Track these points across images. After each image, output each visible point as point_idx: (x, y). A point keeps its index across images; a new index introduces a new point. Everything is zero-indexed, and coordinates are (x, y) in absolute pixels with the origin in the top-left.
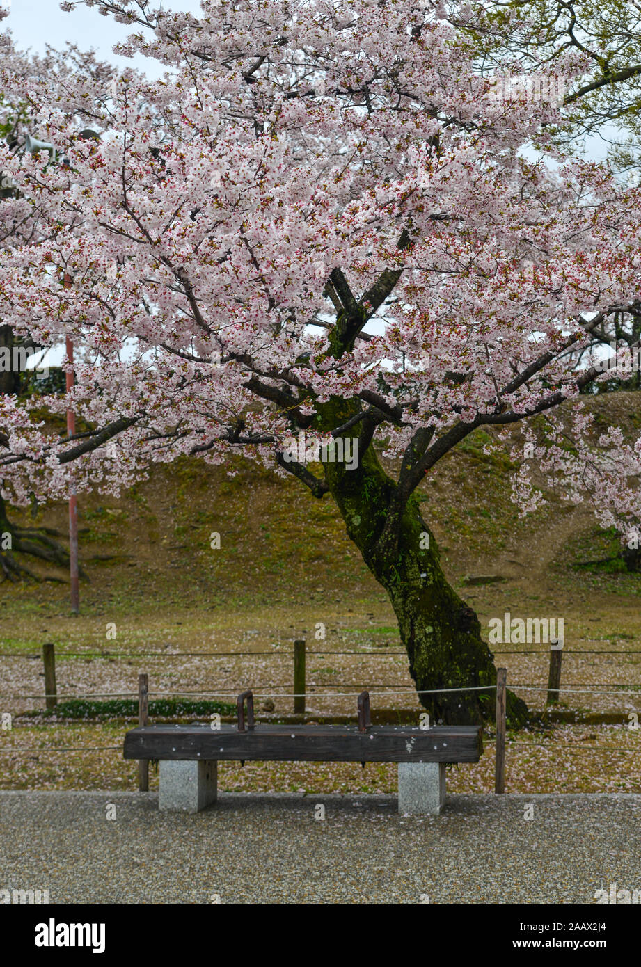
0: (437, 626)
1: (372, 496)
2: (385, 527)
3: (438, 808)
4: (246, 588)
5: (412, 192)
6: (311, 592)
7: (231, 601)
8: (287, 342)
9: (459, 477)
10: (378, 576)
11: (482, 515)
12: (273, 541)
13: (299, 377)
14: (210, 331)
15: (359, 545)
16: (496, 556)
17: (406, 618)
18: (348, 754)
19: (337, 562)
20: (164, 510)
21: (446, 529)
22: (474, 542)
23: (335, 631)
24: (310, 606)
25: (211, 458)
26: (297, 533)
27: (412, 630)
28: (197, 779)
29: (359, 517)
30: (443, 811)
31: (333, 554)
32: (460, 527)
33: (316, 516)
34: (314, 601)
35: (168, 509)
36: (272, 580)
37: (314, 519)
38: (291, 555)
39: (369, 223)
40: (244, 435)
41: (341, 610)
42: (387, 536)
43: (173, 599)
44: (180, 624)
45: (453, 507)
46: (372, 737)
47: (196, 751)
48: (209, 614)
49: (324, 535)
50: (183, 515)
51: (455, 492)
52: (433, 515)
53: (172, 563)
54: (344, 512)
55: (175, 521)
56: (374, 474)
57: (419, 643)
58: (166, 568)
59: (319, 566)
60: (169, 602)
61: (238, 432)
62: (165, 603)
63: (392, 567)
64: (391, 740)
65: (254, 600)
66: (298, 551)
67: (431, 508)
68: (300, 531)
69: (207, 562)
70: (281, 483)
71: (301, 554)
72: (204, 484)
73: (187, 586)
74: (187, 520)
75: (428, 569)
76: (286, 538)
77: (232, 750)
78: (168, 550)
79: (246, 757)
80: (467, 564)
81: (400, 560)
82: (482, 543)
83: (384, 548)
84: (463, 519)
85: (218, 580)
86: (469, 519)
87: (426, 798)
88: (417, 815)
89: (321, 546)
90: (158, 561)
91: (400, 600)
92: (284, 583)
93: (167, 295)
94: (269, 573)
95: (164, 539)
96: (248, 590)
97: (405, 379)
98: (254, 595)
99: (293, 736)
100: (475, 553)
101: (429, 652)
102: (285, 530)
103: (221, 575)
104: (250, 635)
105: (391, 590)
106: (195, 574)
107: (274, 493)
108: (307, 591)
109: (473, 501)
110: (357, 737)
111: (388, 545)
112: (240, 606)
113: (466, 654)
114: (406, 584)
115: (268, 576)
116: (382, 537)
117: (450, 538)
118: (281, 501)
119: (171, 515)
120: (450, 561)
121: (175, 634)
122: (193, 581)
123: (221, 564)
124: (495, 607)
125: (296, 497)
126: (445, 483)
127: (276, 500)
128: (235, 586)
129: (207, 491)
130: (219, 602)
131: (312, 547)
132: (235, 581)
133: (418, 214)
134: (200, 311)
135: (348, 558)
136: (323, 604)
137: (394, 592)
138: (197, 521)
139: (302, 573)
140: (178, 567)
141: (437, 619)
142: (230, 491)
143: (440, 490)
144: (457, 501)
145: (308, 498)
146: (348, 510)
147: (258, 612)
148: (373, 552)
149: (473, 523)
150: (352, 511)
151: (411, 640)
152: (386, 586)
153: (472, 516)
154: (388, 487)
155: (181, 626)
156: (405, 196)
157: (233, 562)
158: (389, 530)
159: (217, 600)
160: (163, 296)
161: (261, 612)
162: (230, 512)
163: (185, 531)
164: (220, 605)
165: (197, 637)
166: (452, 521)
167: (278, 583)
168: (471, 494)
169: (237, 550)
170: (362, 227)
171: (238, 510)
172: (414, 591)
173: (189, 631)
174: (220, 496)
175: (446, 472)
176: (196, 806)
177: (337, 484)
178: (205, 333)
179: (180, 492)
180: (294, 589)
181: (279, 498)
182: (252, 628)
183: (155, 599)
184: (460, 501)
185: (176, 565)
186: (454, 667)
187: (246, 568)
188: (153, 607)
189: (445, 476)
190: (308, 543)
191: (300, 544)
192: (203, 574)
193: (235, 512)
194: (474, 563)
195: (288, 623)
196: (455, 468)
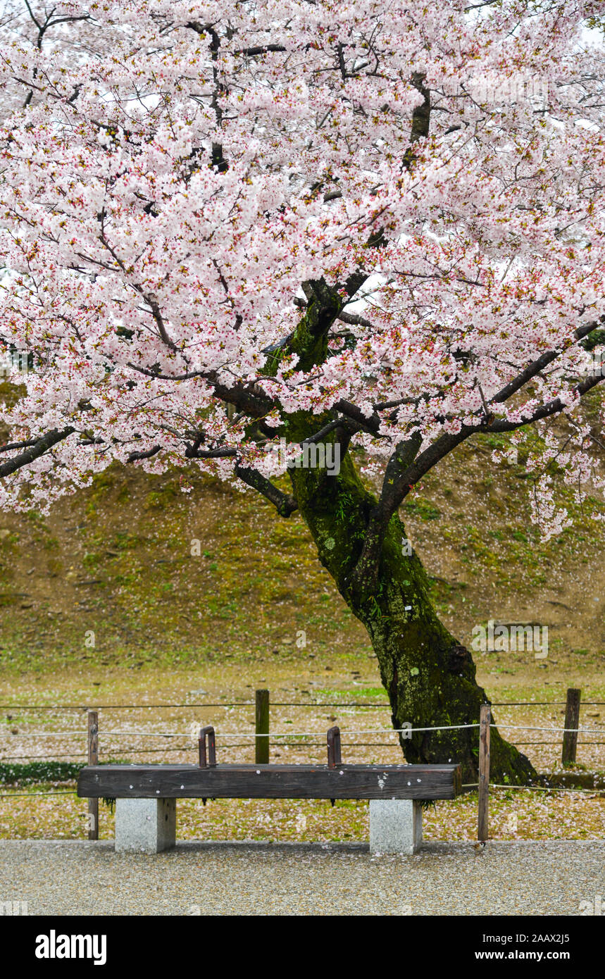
0: (424, 667)
1: (348, 515)
2: (363, 552)
3: (412, 848)
4: (184, 638)
5: (383, 211)
6: (274, 644)
7: (164, 656)
8: (254, 358)
9: (483, 484)
10: (356, 608)
11: (514, 538)
12: (221, 575)
13: (266, 390)
14: (176, 349)
15: (332, 573)
16: (531, 595)
17: (388, 658)
18: (317, 791)
19: (311, 603)
20: (67, 531)
21: (464, 558)
22: (502, 576)
23: (307, 692)
24: (273, 662)
25: (151, 466)
26: (255, 563)
27: (395, 672)
28: (156, 818)
29: (333, 540)
30: (417, 852)
31: (305, 592)
32: (482, 554)
33: (281, 540)
34: (279, 657)
35: (74, 530)
36: (220, 627)
37: (278, 543)
38: (247, 593)
39: (339, 240)
40: (204, 448)
41: (315, 668)
42: (365, 562)
43: (85, 653)
44: (98, 684)
45: (474, 527)
46: (341, 773)
47: (154, 789)
48: (135, 673)
49: (292, 565)
50: (96, 538)
51: (476, 505)
52: (446, 539)
53: (81, 604)
54: (315, 534)
55: (85, 546)
56: (351, 489)
57: (403, 688)
58: (74, 611)
59: (286, 608)
60: (80, 657)
61: (197, 445)
62: (75, 659)
63: (372, 598)
64: (363, 776)
65: (196, 655)
66: (255, 589)
67: (442, 528)
68: (259, 561)
69: (130, 604)
70: (233, 493)
71: (261, 592)
72: (125, 493)
73: (104, 636)
74: (101, 544)
75: (413, 601)
76: (239, 570)
77: (193, 787)
78: (75, 586)
79: (208, 795)
80: (492, 605)
81: (381, 590)
82: (513, 577)
83: (362, 577)
84: (488, 544)
85: (146, 627)
86: (496, 544)
87: (399, 836)
88: (389, 855)
89: (289, 581)
90: (61, 602)
91: (381, 637)
92: (237, 632)
93: (133, 313)
94: (215, 618)
95: (68, 571)
96: (188, 641)
97: (381, 387)
98: (195, 649)
99: (258, 772)
100: (503, 591)
101: (414, 698)
102: (238, 559)
103: (149, 620)
104: (195, 695)
105: (370, 625)
106: (114, 620)
107: (223, 507)
108: (269, 643)
109: (502, 518)
110: (326, 773)
111: (367, 572)
112: (177, 662)
113: (457, 701)
114: (388, 618)
115: (215, 622)
116: (360, 563)
117: (468, 571)
118: (233, 518)
119: (78, 538)
120: (468, 603)
121: (95, 696)
122: (112, 629)
123: (149, 606)
124: (526, 663)
125: (253, 512)
126: (463, 492)
127: (226, 517)
128: (170, 636)
129: (128, 505)
130: (148, 657)
131: (275, 583)
132: (168, 629)
133: (389, 230)
134: (166, 328)
135: (326, 598)
136: (291, 660)
137: (374, 628)
138: (116, 546)
139: (262, 619)
140: (91, 610)
141: (424, 659)
142: (161, 505)
143: (456, 503)
144: (480, 518)
145: (270, 514)
146: (320, 532)
147: (202, 670)
148: (349, 581)
149: (502, 548)
150: (325, 533)
151: (393, 684)
152: (364, 620)
153: (501, 539)
154: (367, 506)
155: (101, 687)
156: (376, 215)
157: (166, 603)
158: (368, 555)
159: (145, 655)
160: (128, 314)
161: (205, 670)
162: (161, 533)
163: (98, 560)
164: (150, 661)
165: (124, 697)
166: (471, 546)
167: (228, 632)
168: (500, 509)
169: (171, 587)
170: (332, 244)
171: (173, 530)
172: (398, 627)
173: (113, 691)
174: (146, 511)
175: (465, 478)
176: (155, 847)
177: (307, 502)
178: (172, 351)
179: (91, 505)
180: (251, 640)
181: (231, 514)
182: (197, 687)
183: (60, 653)
184: (483, 518)
185: (87, 607)
186: (444, 714)
187: (184, 612)
188: (59, 664)
189: (463, 483)
190: (270, 578)
191: (260, 578)
192: (125, 619)
193: (167, 533)
194: (501, 605)
195: (243, 683)
196: (478, 472)
